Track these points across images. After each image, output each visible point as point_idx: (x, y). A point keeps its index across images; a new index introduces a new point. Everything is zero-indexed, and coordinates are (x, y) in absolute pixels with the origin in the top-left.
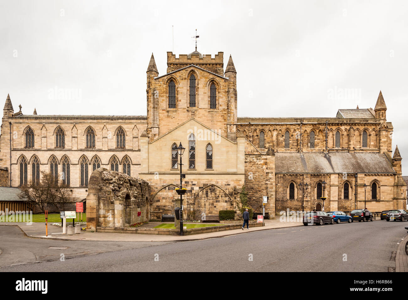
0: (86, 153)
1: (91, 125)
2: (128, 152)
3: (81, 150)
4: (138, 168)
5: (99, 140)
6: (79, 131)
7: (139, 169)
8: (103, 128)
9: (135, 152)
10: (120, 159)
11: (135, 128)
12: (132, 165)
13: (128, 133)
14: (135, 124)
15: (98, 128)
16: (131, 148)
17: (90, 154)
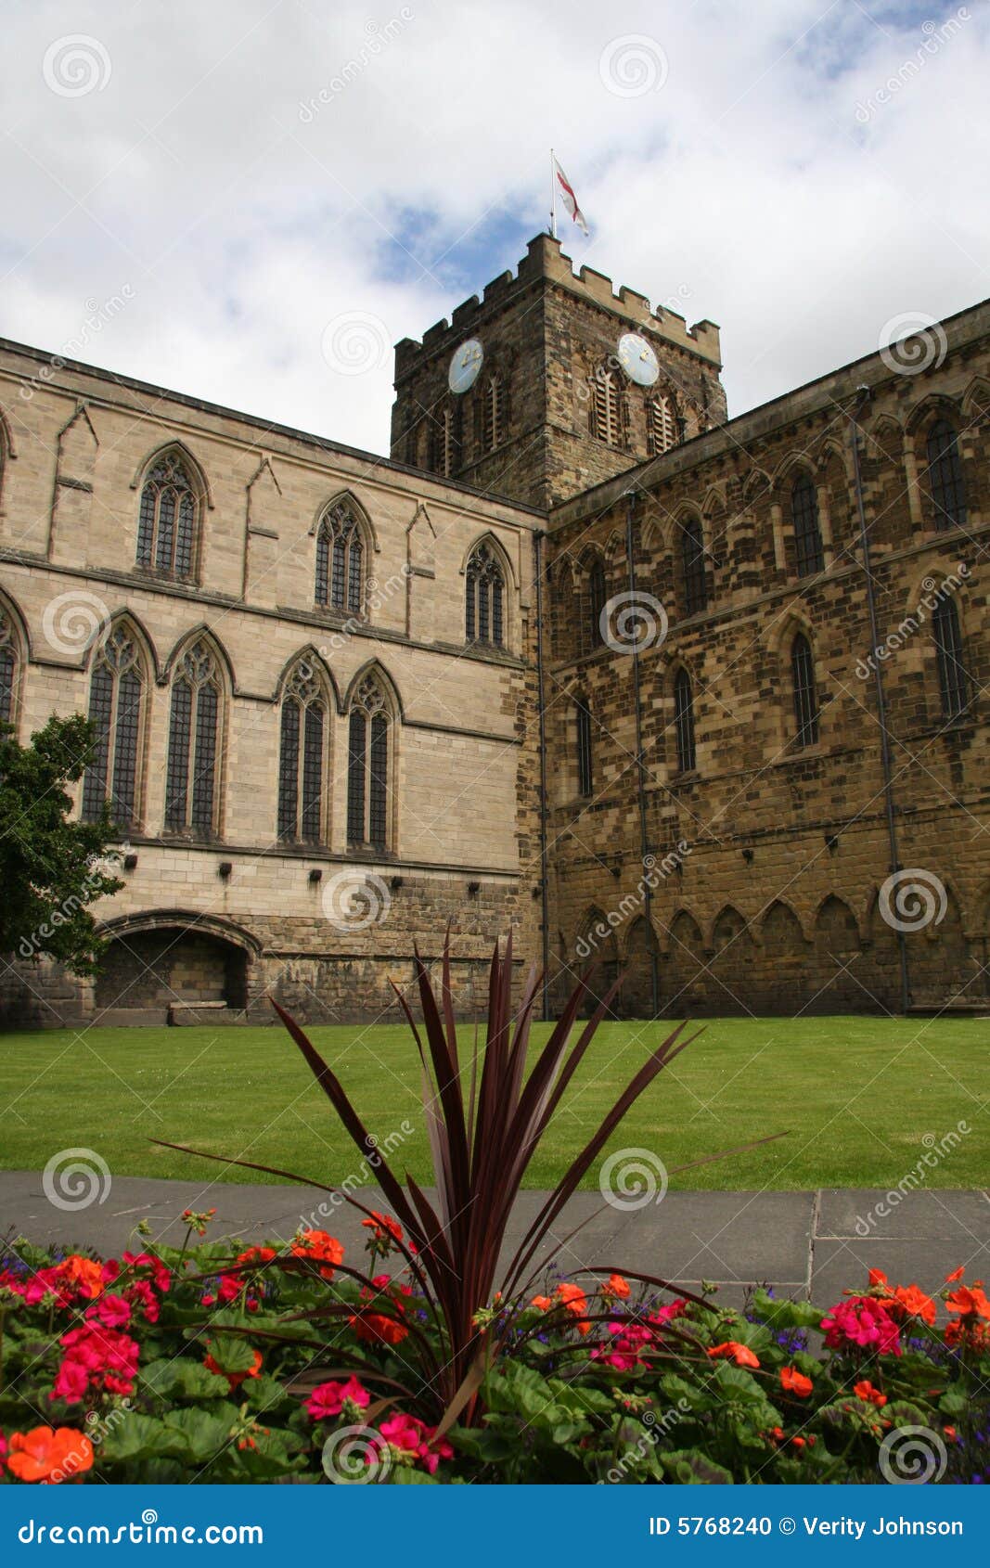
0: (140, 604)
1: (184, 439)
2: (385, 645)
3: (111, 579)
4: (434, 748)
5: (222, 540)
6: (107, 458)
7: (438, 754)
8: (257, 476)
9: (418, 656)
10: (344, 681)
11: (422, 522)
12: (405, 724)
13: (382, 541)
14: (422, 501)
15: (226, 470)
16: (401, 628)
17: (170, 614)
